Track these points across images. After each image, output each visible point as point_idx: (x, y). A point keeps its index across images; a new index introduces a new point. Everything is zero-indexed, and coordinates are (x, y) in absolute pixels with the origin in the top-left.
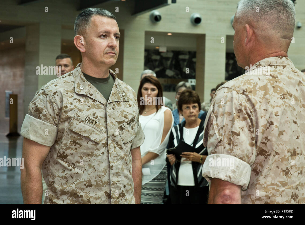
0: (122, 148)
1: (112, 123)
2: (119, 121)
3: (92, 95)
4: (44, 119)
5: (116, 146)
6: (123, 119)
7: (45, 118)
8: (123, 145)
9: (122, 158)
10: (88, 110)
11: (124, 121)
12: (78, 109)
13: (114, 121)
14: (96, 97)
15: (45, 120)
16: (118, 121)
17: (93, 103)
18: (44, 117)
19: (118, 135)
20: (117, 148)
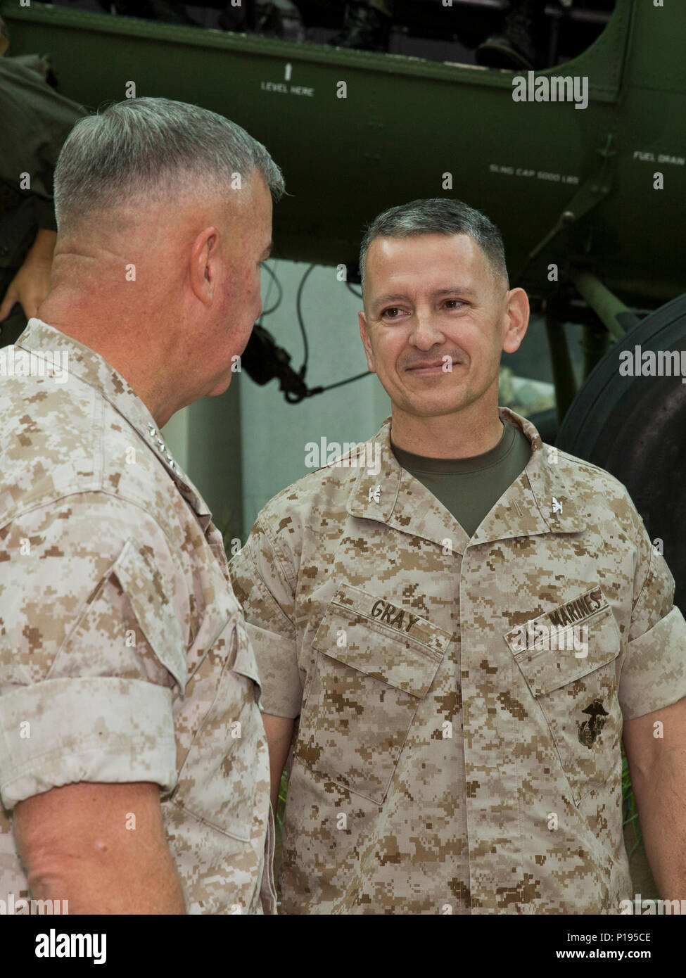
0: (526, 715)
1: (480, 621)
2: (517, 613)
3: (406, 521)
4: (257, 617)
5: (498, 706)
6: (536, 602)
7: (259, 611)
8: (528, 702)
9: (523, 751)
10: (386, 575)
11: (537, 612)
12: (349, 576)
13: (487, 612)
14: (421, 527)
15: (260, 620)
16: (512, 611)
17: (411, 549)
18: (255, 610)
19: (505, 667)
20: (505, 715)
